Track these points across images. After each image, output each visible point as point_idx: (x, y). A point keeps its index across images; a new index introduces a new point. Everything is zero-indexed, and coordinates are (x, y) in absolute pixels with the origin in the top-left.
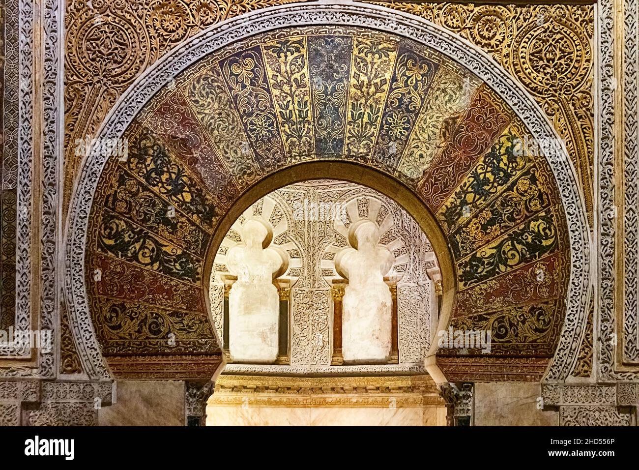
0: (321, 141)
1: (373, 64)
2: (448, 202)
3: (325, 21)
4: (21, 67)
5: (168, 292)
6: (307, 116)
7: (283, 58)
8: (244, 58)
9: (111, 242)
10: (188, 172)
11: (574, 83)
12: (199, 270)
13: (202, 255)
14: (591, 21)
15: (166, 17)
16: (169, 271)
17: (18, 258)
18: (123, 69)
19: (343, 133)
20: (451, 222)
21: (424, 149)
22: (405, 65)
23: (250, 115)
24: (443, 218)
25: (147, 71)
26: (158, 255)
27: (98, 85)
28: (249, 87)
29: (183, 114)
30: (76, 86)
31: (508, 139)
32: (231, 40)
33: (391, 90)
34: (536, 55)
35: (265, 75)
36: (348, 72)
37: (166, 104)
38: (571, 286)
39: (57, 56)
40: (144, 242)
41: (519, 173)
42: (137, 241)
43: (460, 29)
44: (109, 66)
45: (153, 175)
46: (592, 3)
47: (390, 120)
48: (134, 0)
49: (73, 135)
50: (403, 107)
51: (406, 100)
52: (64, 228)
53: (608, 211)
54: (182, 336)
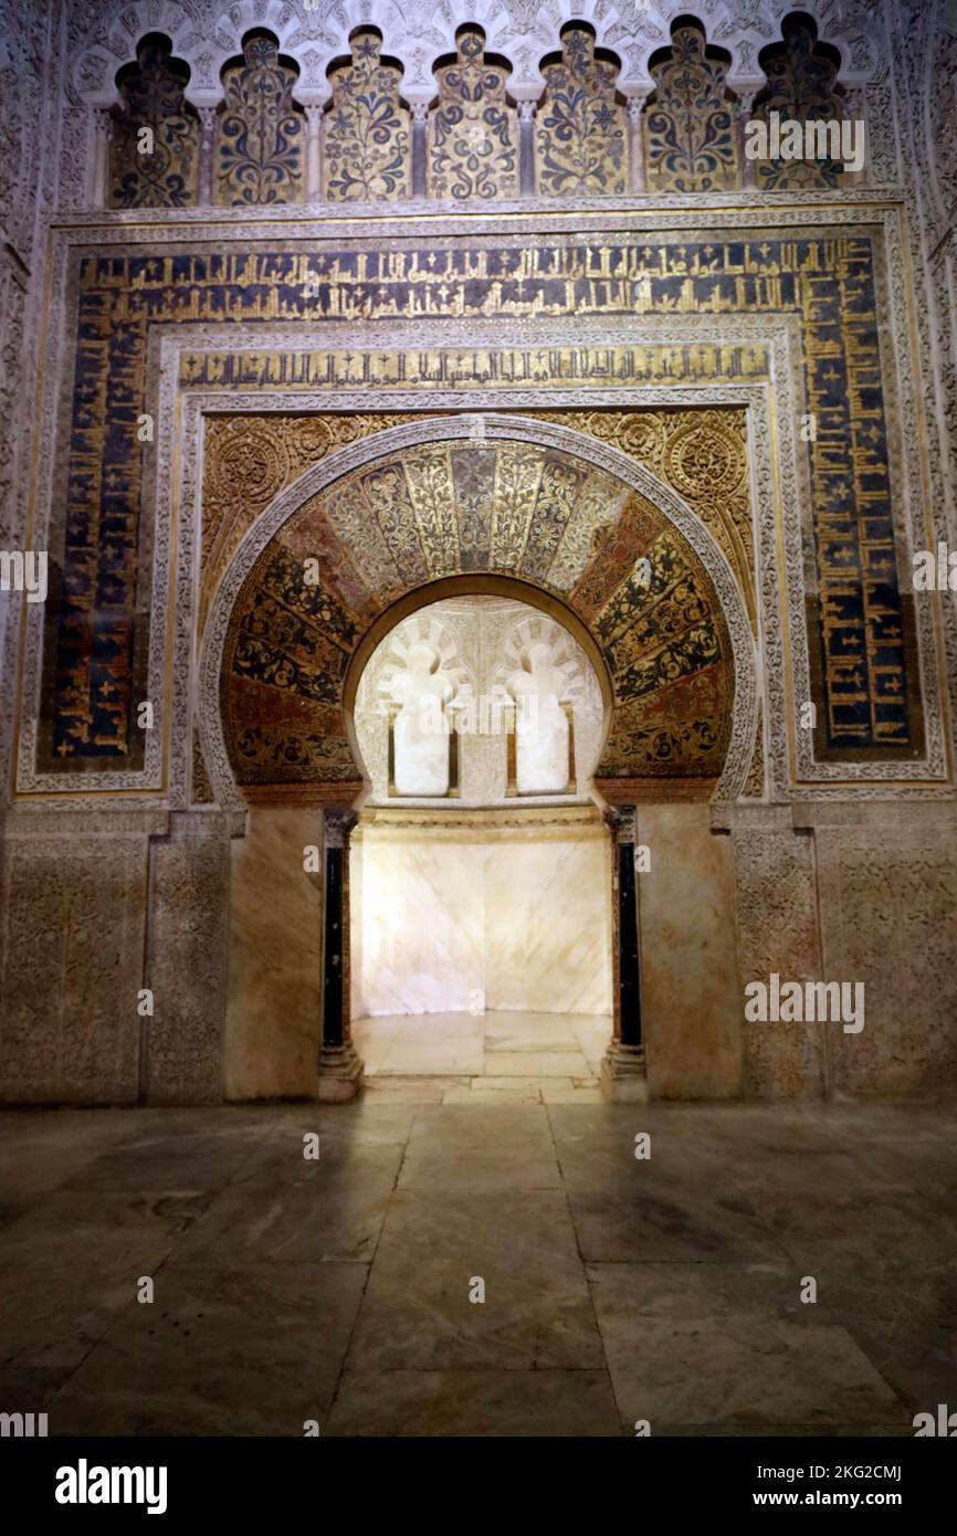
0: (466, 553)
1: (518, 475)
2: (602, 613)
3: (468, 435)
4: (159, 490)
5: (306, 715)
6: (451, 529)
7: (426, 472)
8: (386, 473)
9: (247, 664)
10: (327, 589)
12: (339, 691)
13: (341, 675)
14: (744, 425)
15: (307, 436)
16: (307, 693)
18: (262, 488)
19: (489, 545)
20: (605, 634)
21: (575, 559)
22: (552, 475)
23: (392, 529)
24: (597, 630)
25: (287, 489)
26: (296, 677)
27: (236, 506)
28: (391, 504)
29: (323, 532)
30: (214, 507)
31: (663, 547)
32: (373, 456)
33: (538, 500)
34: (688, 461)
35: (407, 491)
36: (493, 483)
37: (305, 522)
38: (736, 699)
39: (195, 478)
40: (281, 663)
41: (675, 582)
42: (274, 662)
43: (608, 438)
44: (250, 486)
45: (292, 594)
46: (745, 406)
47: (538, 531)
48: (276, 420)
49: (209, 555)
50: (551, 517)
51: (554, 511)
52: (197, 650)
53: (773, 618)
54: (320, 761)
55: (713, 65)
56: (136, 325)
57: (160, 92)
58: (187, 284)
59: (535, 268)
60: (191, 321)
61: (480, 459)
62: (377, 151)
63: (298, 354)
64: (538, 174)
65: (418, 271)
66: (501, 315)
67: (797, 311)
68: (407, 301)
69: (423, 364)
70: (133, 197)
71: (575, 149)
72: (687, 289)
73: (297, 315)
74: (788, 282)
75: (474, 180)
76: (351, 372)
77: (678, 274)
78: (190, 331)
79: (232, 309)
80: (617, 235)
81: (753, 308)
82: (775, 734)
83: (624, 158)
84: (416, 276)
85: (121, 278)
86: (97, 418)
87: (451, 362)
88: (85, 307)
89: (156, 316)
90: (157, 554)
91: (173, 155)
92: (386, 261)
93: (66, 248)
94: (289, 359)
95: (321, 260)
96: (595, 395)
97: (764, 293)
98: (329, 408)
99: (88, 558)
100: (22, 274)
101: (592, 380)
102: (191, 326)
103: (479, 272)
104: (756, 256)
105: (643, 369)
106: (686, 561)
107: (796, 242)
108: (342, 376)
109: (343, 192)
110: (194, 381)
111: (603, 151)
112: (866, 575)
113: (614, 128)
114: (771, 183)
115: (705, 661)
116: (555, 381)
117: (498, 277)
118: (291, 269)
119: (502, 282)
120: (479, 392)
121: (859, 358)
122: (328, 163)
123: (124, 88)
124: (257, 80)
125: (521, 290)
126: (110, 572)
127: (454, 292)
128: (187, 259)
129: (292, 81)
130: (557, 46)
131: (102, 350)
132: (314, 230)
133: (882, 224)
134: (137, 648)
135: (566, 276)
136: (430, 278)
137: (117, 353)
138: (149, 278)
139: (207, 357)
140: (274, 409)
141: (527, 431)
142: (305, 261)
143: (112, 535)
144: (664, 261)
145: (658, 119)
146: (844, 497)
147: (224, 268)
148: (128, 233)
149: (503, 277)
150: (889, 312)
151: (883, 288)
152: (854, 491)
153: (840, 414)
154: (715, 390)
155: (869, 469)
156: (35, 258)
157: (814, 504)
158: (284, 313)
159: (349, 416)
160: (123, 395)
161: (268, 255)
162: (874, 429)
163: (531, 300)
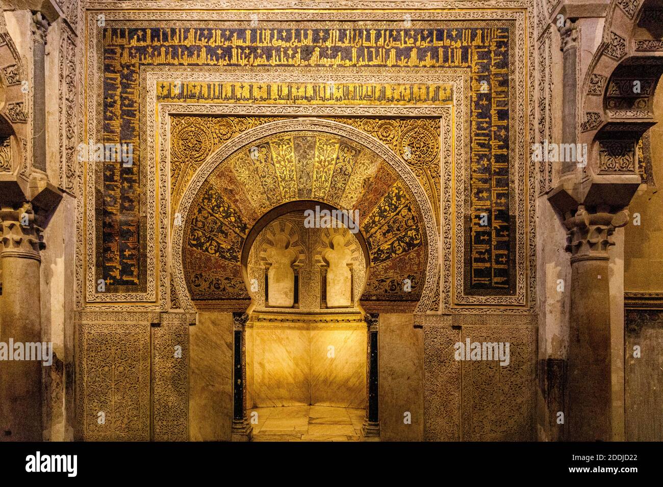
0: (300, 190)
1: (327, 150)
3: (302, 129)
4: (149, 154)
5: (224, 268)
6: (293, 177)
7: (281, 148)
8: (261, 148)
9: (195, 242)
10: (233, 206)
11: (430, 159)
13: (240, 248)
14: (439, 127)
15: (222, 128)
16: (224, 257)
17: (148, 251)
18: (200, 154)
19: (312, 186)
20: (367, 232)
21: (353, 194)
22: (343, 150)
23: (264, 177)
25: (212, 155)
26: (219, 249)
27: (187, 163)
28: (264, 163)
29: (230, 177)
30: (176, 163)
31: (396, 189)
32: (254, 139)
33: (336, 163)
34: (411, 145)
35: (272, 157)
36: (314, 155)
37: (222, 172)
38: (429, 264)
39: (167, 148)
40: (211, 242)
41: (402, 206)
42: (208, 242)
43: (370, 132)
44: (193, 153)
45: (216, 208)
46: (440, 117)
47: (336, 179)
48: (206, 119)
49: (175, 188)
50: (343, 173)
51: (344, 169)
52: (171, 235)
53: (448, 226)
54: (231, 290)
56: (134, 66)
58: (158, 44)
59: (337, 40)
60: (162, 64)
61: (308, 142)
63: (217, 84)
65: (277, 40)
67: (469, 66)
68: (271, 56)
69: (280, 90)
72: (414, 53)
73: (216, 62)
74: (465, 50)
76: (243, 94)
77: (410, 45)
78: (161, 69)
79: (182, 58)
80: (379, 23)
81: (447, 65)
82: (445, 282)
84: (276, 43)
85: (125, 40)
86: (116, 115)
87: (294, 90)
88: (107, 55)
89: (143, 61)
90: (149, 187)
92: (261, 34)
93: (95, 21)
94: (212, 86)
95: (228, 33)
96: (366, 110)
97: (452, 57)
98: (232, 113)
99: (115, 188)
100: (72, 36)
101: (365, 102)
102: (161, 67)
103: (308, 42)
104: (449, 38)
105: (390, 96)
106: (407, 196)
107: (470, 29)
108: (239, 96)
110: (165, 96)
112: (494, 205)
115: (414, 246)
116: (346, 102)
117: (318, 44)
118: (212, 37)
119: (320, 47)
120: (307, 106)
121: (498, 93)
125: (329, 52)
126: (126, 195)
127: (295, 52)
128: (159, 30)
131: (117, 79)
132: (223, 15)
133: (516, 20)
134: (142, 233)
135: (353, 45)
136: (284, 44)
137: (124, 81)
138: (138, 40)
139: (170, 84)
140: (205, 113)
141: (331, 127)
142: (219, 32)
143: (126, 176)
144: (403, 38)
146: (486, 166)
147: (178, 35)
148: (127, 14)
149: (320, 44)
150: (515, 69)
151: (513, 56)
152: (491, 163)
153: (486, 122)
154: (425, 109)
155: (499, 152)
156: (79, 28)
157: (471, 169)
158: (209, 62)
159: (243, 118)
160: (129, 104)
161: (200, 29)
162: (503, 130)
163: (335, 58)
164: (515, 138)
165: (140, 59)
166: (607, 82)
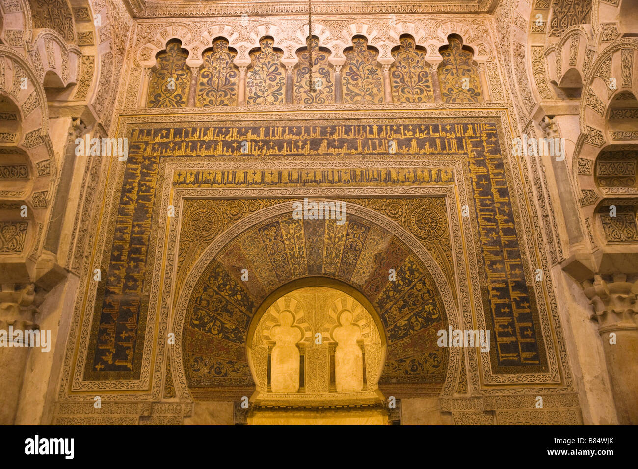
0: (310, 266)
2: (380, 295)
4: (159, 234)
5: (226, 349)
6: (303, 254)
7: (291, 226)
8: (271, 227)
9: (197, 322)
11: (440, 234)
12: (244, 337)
13: (246, 328)
14: (445, 205)
15: (233, 209)
16: (227, 338)
17: (146, 332)
18: (210, 234)
19: (322, 262)
20: (382, 307)
21: (365, 269)
22: (353, 227)
23: (273, 254)
24: (377, 305)
25: (222, 234)
26: (222, 329)
27: (196, 242)
28: (273, 241)
29: (239, 255)
30: (185, 243)
31: (409, 263)
32: (264, 219)
33: (346, 240)
34: (419, 221)
35: (281, 235)
36: (324, 232)
37: (231, 250)
39: (177, 228)
40: (215, 322)
41: (416, 280)
42: (211, 322)
43: (379, 210)
44: (203, 233)
45: (222, 286)
46: (444, 196)
47: (346, 255)
48: (218, 201)
49: (181, 266)
50: (353, 248)
51: (354, 245)
52: (172, 315)
53: (466, 299)
54: (233, 375)
55: (419, 53)
56: (155, 158)
57: (175, 61)
58: (180, 140)
59: (343, 133)
60: (181, 156)
61: (317, 220)
62: (270, 84)
63: (231, 171)
64: (344, 95)
65: (288, 135)
66: (328, 154)
67: (465, 153)
68: (283, 147)
69: (290, 174)
70: (158, 103)
71: (360, 84)
72: (414, 143)
73: (231, 153)
74: (460, 141)
75: (314, 97)
76: (255, 179)
77: (409, 137)
78: (180, 160)
79: (200, 151)
81: (445, 152)
82: (471, 359)
83: (382, 89)
84: (287, 137)
85: (149, 137)
86: (132, 200)
87: (303, 175)
88: (132, 150)
89: (164, 154)
90: (155, 266)
91: (178, 86)
92: (273, 130)
93: (126, 124)
94: (226, 173)
95: (243, 130)
96: (373, 191)
97: (449, 145)
98: (244, 196)
99: (121, 268)
100: (104, 136)
101: (371, 184)
102: (181, 158)
103: (318, 135)
104: (444, 130)
105: (395, 178)
106: (421, 270)
107: (462, 124)
108: (251, 181)
109: (254, 101)
110: (180, 183)
111: (372, 86)
112: (509, 276)
113: (377, 76)
114: (448, 99)
115: (433, 321)
116: (353, 184)
117: (326, 137)
118: (229, 133)
119: (327, 139)
120: (317, 189)
122: (248, 89)
123: (159, 59)
124: (218, 57)
125: (336, 143)
126: (131, 274)
127: (305, 143)
128: (181, 129)
129: (234, 57)
130: (351, 44)
131: (138, 169)
132: (240, 117)
133: (500, 117)
134: (142, 313)
135: (357, 137)
136: (294, 138)
137: (144, 170)
138: (162, 137)
139: (187, 172)
140: (217, 196)
142: (235, 130)
143: (134, 256)
144: (402, 131)
145: (396, 73)
146: (495, 239)
147: (198, 133)
148: (154, 118)
149: (328, 137)
150: (507, 154)
151: (503, 144)
152: (499, 236)
153: (489, 200)
154: (430, 189)
155: (506, 226)
156: (111, 129)
157: (481, 242)
158: (225, 153)
159: (254, 199)
160: (146, 190)
161: (219, 128)
162: (506, 206)
163: (341, 147)
164: (519, 213)
165: (162, 152)
166: (594, 165)
